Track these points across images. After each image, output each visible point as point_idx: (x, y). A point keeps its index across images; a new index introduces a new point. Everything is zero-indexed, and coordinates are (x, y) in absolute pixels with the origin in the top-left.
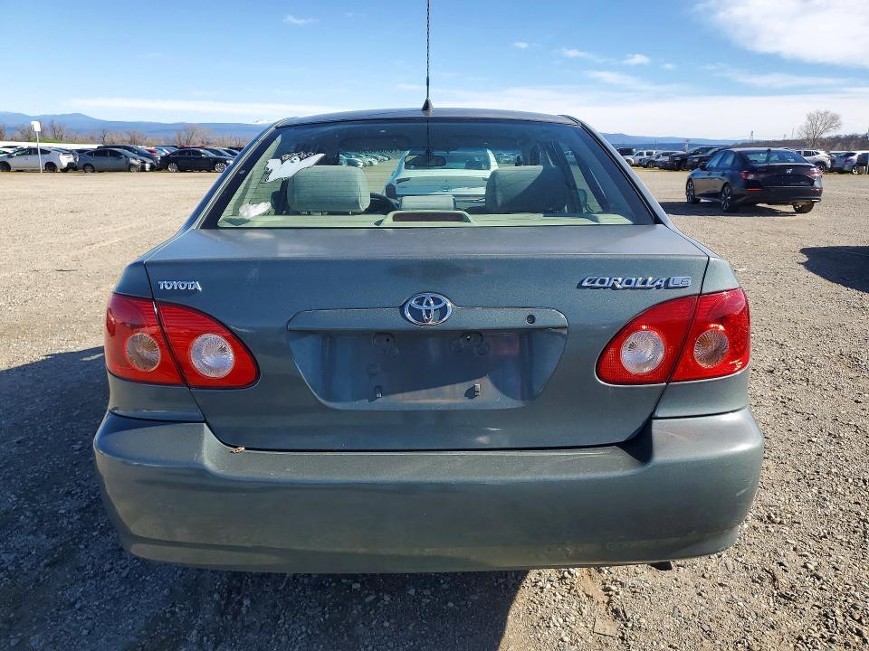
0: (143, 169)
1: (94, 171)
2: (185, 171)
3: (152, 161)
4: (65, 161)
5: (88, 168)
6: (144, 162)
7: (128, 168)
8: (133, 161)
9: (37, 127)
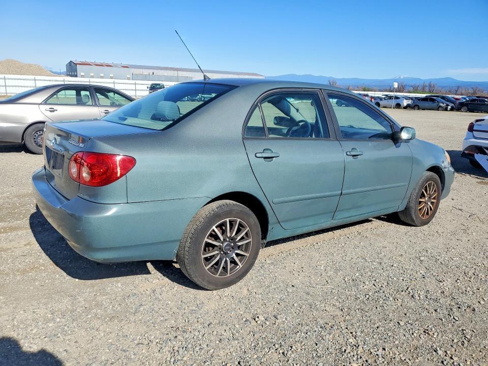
0: (446, 110)
1: (419, 109)
2: (473, 112)
3: (453, 105)
4: (405, 103)
5: (416, 108)
6: (448, 105)
7: (438, 108)
8: (441, 105)
9: (396, 85)
